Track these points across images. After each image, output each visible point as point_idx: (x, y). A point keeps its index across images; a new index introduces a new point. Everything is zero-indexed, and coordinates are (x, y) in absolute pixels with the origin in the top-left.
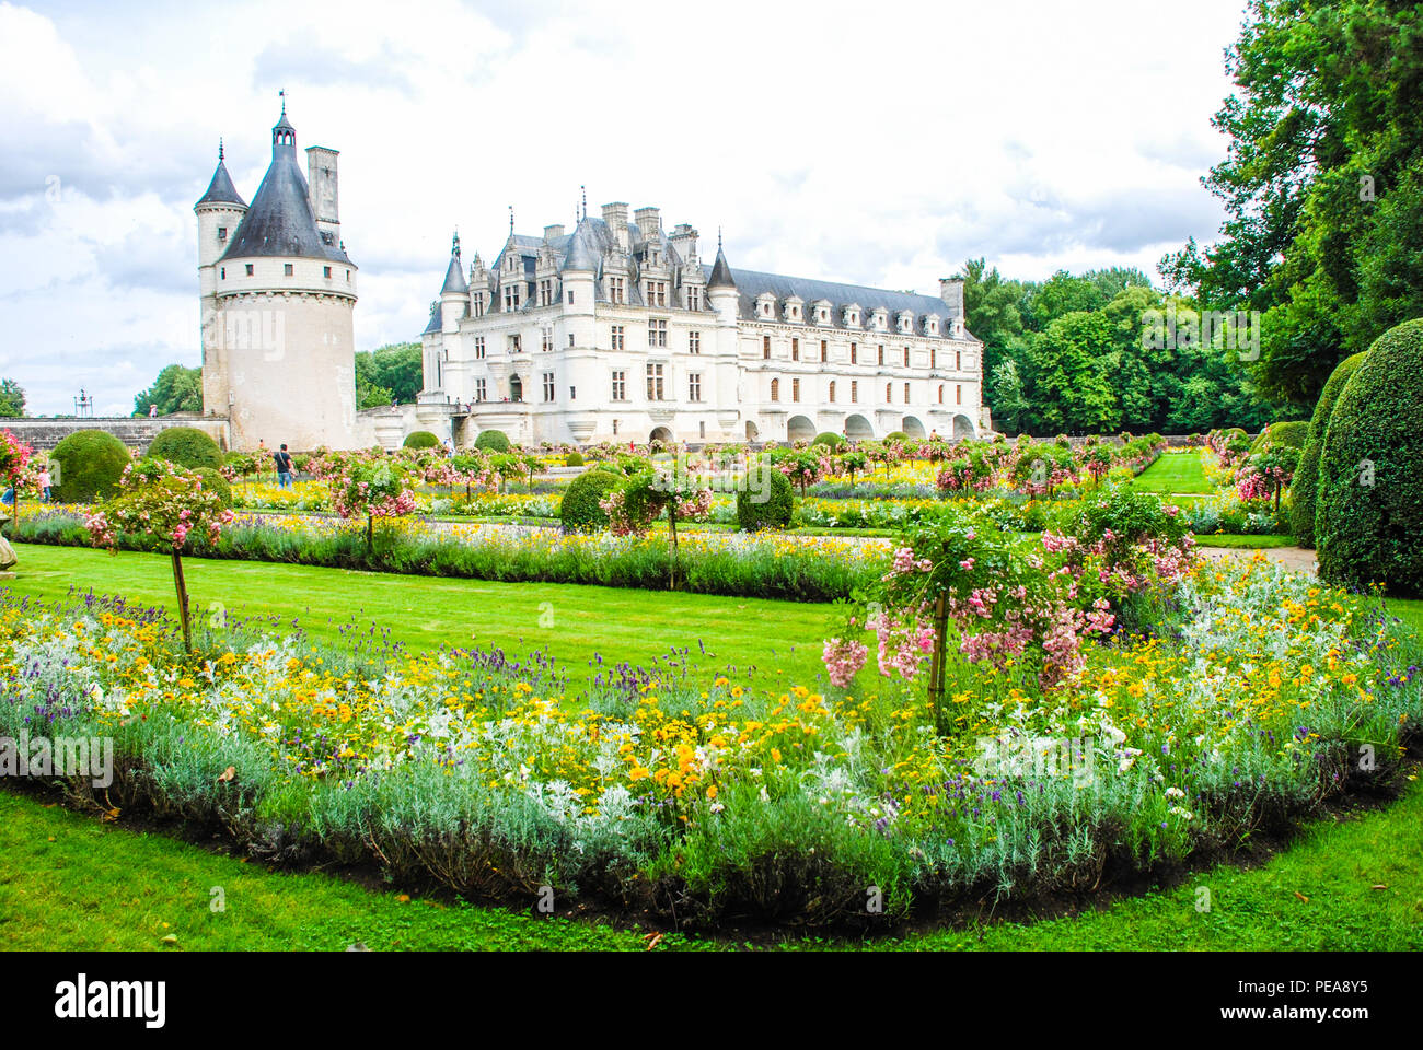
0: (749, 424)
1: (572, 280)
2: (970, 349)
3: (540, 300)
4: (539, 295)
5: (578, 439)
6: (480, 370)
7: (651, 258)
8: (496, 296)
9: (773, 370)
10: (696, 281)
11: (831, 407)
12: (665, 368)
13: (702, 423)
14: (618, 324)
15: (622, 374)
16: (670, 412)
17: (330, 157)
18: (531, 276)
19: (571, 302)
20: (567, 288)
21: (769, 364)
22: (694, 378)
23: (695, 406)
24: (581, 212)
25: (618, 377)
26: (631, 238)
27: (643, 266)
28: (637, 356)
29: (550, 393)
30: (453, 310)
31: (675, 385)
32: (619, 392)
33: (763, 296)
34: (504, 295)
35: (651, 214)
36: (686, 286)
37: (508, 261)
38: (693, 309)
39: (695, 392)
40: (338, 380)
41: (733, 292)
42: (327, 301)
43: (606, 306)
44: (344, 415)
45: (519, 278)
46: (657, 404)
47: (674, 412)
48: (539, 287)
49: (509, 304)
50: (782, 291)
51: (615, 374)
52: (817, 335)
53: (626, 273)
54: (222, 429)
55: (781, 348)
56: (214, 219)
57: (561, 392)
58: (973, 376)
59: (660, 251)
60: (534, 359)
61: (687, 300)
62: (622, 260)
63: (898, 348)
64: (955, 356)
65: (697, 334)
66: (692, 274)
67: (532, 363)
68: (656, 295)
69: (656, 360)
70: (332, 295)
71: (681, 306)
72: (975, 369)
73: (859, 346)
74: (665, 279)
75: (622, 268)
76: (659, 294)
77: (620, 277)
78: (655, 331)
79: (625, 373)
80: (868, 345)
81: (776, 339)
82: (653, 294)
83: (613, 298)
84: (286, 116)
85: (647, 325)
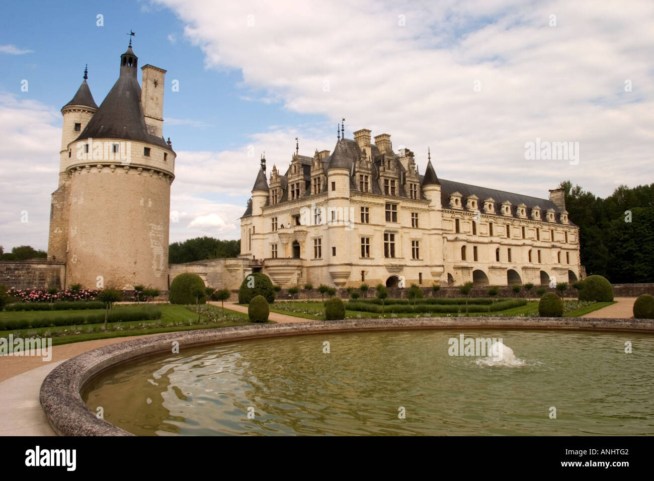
0: (449, 276)
1: (335, 174)
2: (573, 231)
3: (313, 191)
4: (313, 187)
5: (337, 284)
6: (274, 239)
7: (386, 164)
8: (285, 191)
9: (462, 240)
10: (415, 180)
11: (497, 265)
12: (396, 237)
13: (420, 274)
14: (365, 206)
15: (367, 239)
16: (400, 266)
17: (158, 74)
18: (307, 177)
19: (334, 189)
20: (331, 179)
21: (460, 236)
22: (415, 243)
23: (416, 263)
24: (341, 135)
25: (365, 241)
26: (373, 154)
27: (381, 168)
28: (377, 228)
29: (318, 252)
30: (259, 201)
31: (403, 248)
32: (365, 251)
33: (455, 194)
34: (290, 190)
35: (386, 138)
36: (408, 183)
37: (293, 167)
38: (413, 199)
39: (415, 254)
40: (151, 234)
41: (438, 188)
42: (145, 174)
43: (357, 193)
44: (154, 262)
45: (299, 178)
46: (391, 261)
47: (402, 266)
48: (313, 182)
49: (293, 195)
50: (466, 191)
51: (363, 239)
52: (487, 220)
53: (370, 172)
54: (58, 271)
55: (466, 227)
56: (73, 117)
57: (326, 251)
58: (575, 247)
59: (392, 160)
60: (309, 230)
61: (409, 192)
62: (367, 165)
63: (532, 229)
64: (564, 235)
65: (417, 214)
66: (413, 176)
67: (307, 233)
68: (390, 188)
69: (390, 231)
70: (151, 170)
71: (406, 196)
72: (576, 243)
73: (511, 227)
74: (395, 178)
75: (367, 169)
76: (392, 187)
77: (366, 175)
78: (390, 212)
79: (370, 239)
80: (516, 227)
81: (463, 221)
82: (388, 187)
83: (362, 188)
84: (131, 47)
85: (384, 207)
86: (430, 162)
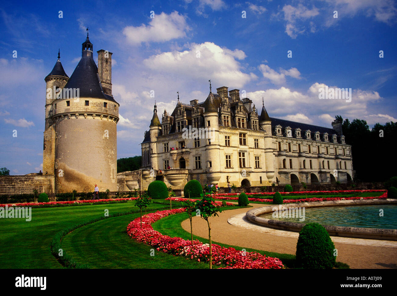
0: (277, 178)
1: (210, 116)
2: (348, 148)
4: (193, 124)
6: (166, 157)
7: (239, 108)
8: (173, 126)
9: (283, 155)
10: (256, 118)
11: (304, 170)
12: (246, 154)
13: (261, 177)
14: (227, 135)
15: (229, 156)
16: (249, 172)
19: (209, 125)
20: (207, 119)
21: (282, 153)
22: (257, 158)
23: (258, 170)
25: (228, 157)
27: (236, 111)
28: (235, 149)
29: (198, 165)
30: (155, 133)
31: (250, 162)
32: (228, 164)
33: (278, 126)
34: (177, 125)
35: (236, 92)
36: (252, 120)
37: (179, 111)
38: (255, 130)
39: (257, 165)
40: (109, 156)
41: (270, 122)
42: (105, 118)
43: (223, 127)
44: (111, 174)
45: (184, 118)
48: (193, 120)
49: (179, 129)
51: (227, 156)
52: (297, 142)
53: (230, 114)
54: (50, 182)
55: (284, 147)
56: (54, 83)
57: (204, 164)
58: (349, 158)
59: (242, 106)
60: (191, 151)
61: (253, 126)
62: (228, 109)
63: (324, 147)
64: (343, 150)
65: (257, 140)
66: (254, 116)
67: (190, 152)
68: (241, 124)
69: (242, 151)
70: (108, 116)
71: (250, 128)
72: (350, 155)
73: (311, 146)
74: (244, 117)
75: (228, 112)
76: (242, 123)
77: (227, 116)
78: (242, 139)
79: (231, 156)
80: (314, 146)
81: (283, 143)
82: (240, 123)
83: (225, 124)
84: (88, 38)
85: (239, 136)
86: (264, 107)
